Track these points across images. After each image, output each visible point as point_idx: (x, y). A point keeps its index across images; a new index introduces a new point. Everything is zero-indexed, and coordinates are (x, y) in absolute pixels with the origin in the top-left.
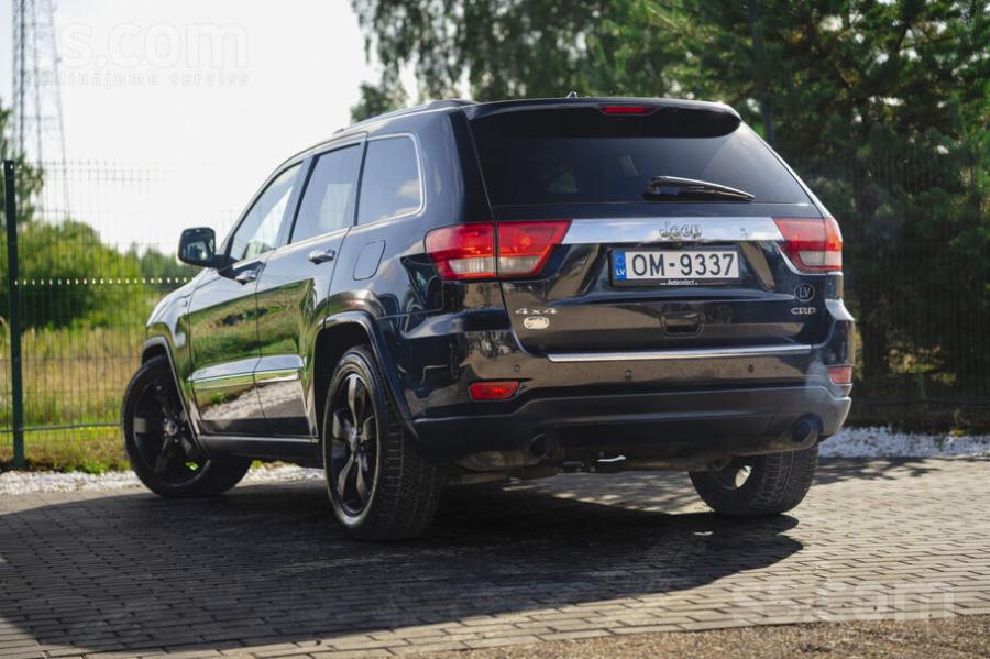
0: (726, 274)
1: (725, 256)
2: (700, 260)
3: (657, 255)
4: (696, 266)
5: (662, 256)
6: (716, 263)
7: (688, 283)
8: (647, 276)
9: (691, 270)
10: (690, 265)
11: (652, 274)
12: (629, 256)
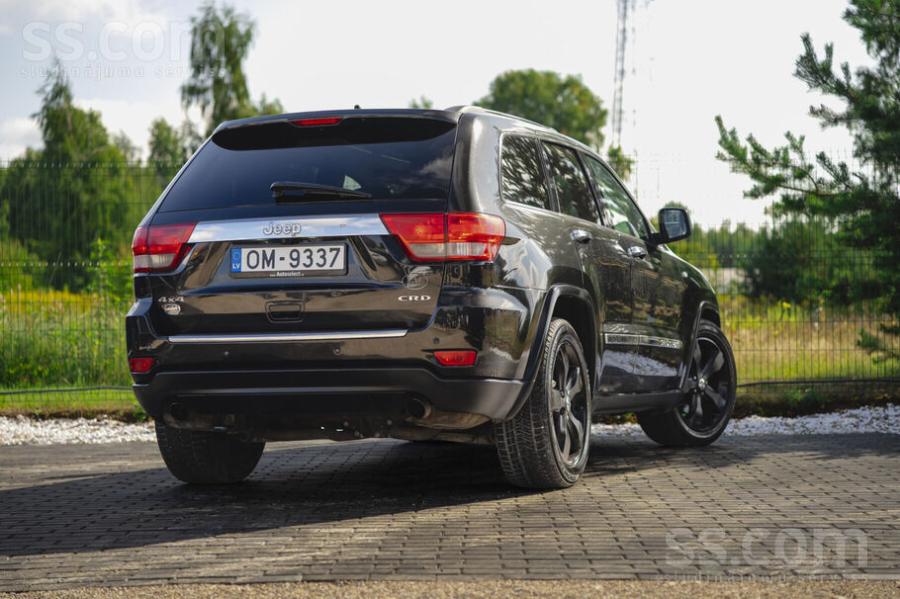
0: (331, 266)
1: (331, 250)
2: (308, 253)
3: (269, 251)
4: (304, 259)
5: (273, 251)
6: (323, 257)
7: (294, 274)
8: (259, 269)
9: (298, 264)
10: (298, 259)
11: (263, 267)
12: (245, 251)
